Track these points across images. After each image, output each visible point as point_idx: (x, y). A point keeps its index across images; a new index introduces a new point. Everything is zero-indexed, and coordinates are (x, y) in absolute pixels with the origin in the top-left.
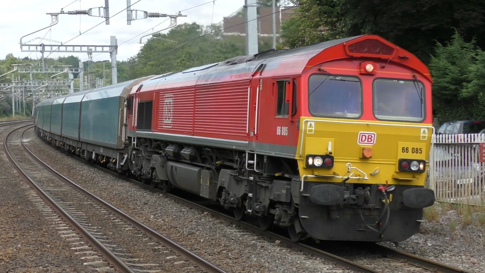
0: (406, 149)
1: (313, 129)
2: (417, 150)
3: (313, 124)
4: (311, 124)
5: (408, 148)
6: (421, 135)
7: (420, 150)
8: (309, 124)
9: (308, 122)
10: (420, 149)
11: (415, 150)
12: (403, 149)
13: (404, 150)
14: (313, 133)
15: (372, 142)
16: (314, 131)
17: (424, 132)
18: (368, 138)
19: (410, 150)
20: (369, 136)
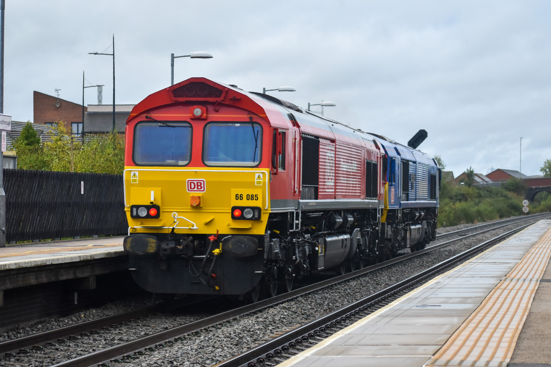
0: (240, 196)
1: (137, 179)
2: (253, 197)
3: (137, 173)
4: (135, 174)
5: (242, 195)
6: (256, 181)
7: (256, 197)
8: (132, 173)
9: (132, 172)
10: (256, 195)
11: (250, 197)
12: (236, 196)
13: (238, 197)
14: (138, 183)
15: (202, 189)
16: (138, 180)
17: (259, 177)
18: (198, 186)
19: (245, 197)
20: (197, 183)
